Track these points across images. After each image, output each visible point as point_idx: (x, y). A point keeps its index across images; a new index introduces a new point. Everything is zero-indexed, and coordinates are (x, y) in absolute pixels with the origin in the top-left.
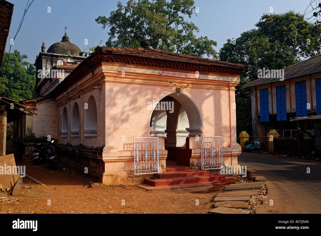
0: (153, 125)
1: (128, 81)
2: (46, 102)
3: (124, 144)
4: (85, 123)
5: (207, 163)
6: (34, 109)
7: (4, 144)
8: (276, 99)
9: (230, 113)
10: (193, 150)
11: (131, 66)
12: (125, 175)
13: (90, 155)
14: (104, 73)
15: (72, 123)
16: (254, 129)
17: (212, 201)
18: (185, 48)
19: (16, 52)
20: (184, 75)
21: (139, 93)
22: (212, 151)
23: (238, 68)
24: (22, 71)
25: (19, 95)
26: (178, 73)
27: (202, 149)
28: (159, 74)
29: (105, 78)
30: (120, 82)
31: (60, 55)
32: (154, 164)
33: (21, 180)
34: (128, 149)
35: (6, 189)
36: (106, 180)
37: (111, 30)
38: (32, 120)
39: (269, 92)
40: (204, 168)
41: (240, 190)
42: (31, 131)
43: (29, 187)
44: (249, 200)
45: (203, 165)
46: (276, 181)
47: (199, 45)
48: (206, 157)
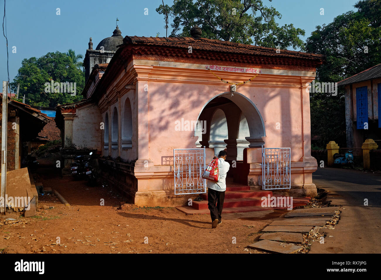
0: (212, 134)
1: (167, 78)
2: (87, 107)
3: (162, 157)
4: (123, 131)
5: (270, 181)
6: (73, 115)
7: (16, 156)
8: (377, 100)
9: (302, 118)
10: (252, 164)
11: (170, 60)
12: (163, 195)
13: (124, 170)
14: (136, 70)
15: (112, 132)
16: (349, 138)
17: (261, 232)
18: (265, 40)
19: (70, 51)
20: (239, 69)
21: (181, 94)
22: (276, 166)
23: (313, 59)
24: (76, 73)
25: (73, 101)
26: (232, 67)
27: (264, 164)
28: (207, 69)
29: (137, 76)
30: (156, 80)
31: (110, 52)
32: (200, 182)
33: (36, 199)
34: (168, 163)
35: (19, 209)
36: (139, 201)
37: (174, 21)
38: (71, 128)
39: (368, 92)
40: (266, 187)
41: (304, 218)
42: (71, 141)
43: (49, 207)
44: (308, 231)
45: (264, 184)
46: (358, 206)
47: (283, 35)
48: (268, 173)
